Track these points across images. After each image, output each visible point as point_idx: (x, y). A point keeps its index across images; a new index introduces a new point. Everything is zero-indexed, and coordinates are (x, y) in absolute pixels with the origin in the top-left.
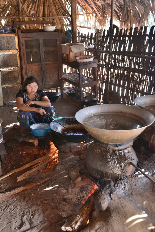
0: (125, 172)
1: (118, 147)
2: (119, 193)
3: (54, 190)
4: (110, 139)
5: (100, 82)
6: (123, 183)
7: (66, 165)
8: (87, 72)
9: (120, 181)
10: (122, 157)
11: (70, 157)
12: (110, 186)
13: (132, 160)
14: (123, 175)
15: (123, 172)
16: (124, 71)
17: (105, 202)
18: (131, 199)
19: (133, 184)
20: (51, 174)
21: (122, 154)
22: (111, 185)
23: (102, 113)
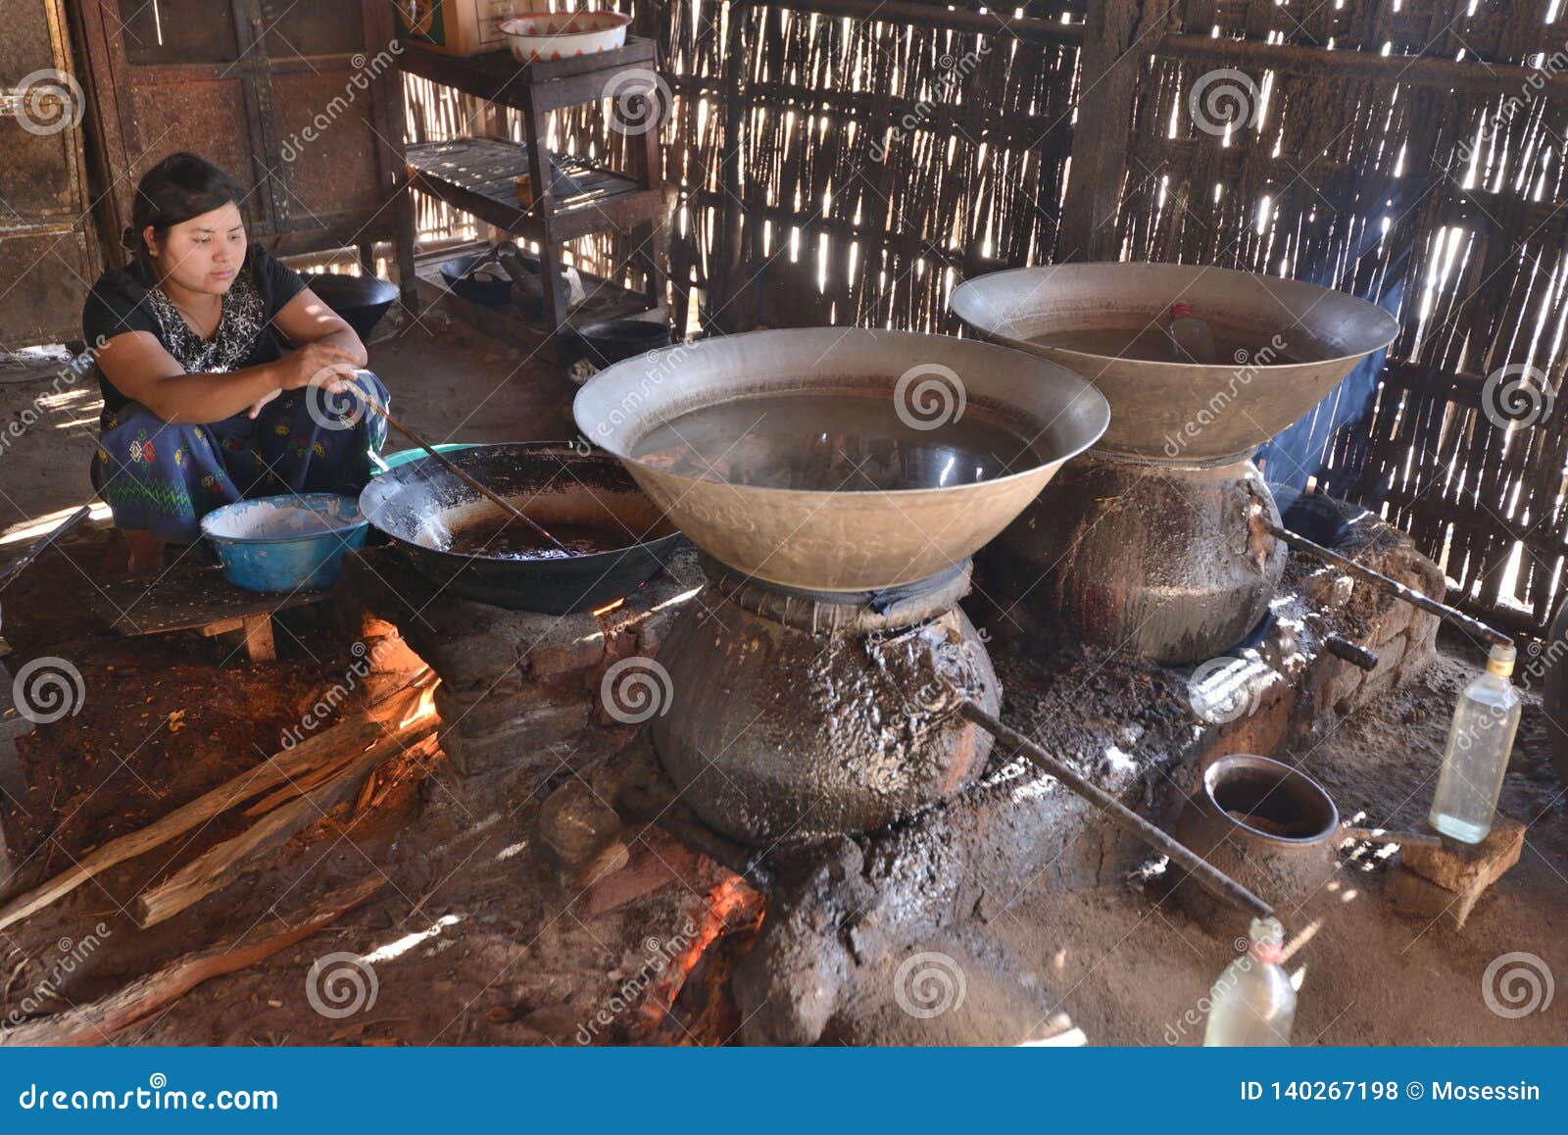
0: (934, 772)
1: (886, 610)
2: (901, 914)
3: (431, 952)
4: (835, 557)
5: (680, 200)
6: (921, 846)
7: (499, 778)
8: (576, 129)
9: (902, 836)
10: (909, 672)
11: (523, 715)
12: (838, 876)
13: (976, 691)
14: (919, 795)
15: (919, 778)
16: (839, 120)
17: (815, 989)
18: (975, 947)
19: (985, 847)
20: (394, 846)
21: (912, 657)
22: (847, 869)
23: (750, 389)
